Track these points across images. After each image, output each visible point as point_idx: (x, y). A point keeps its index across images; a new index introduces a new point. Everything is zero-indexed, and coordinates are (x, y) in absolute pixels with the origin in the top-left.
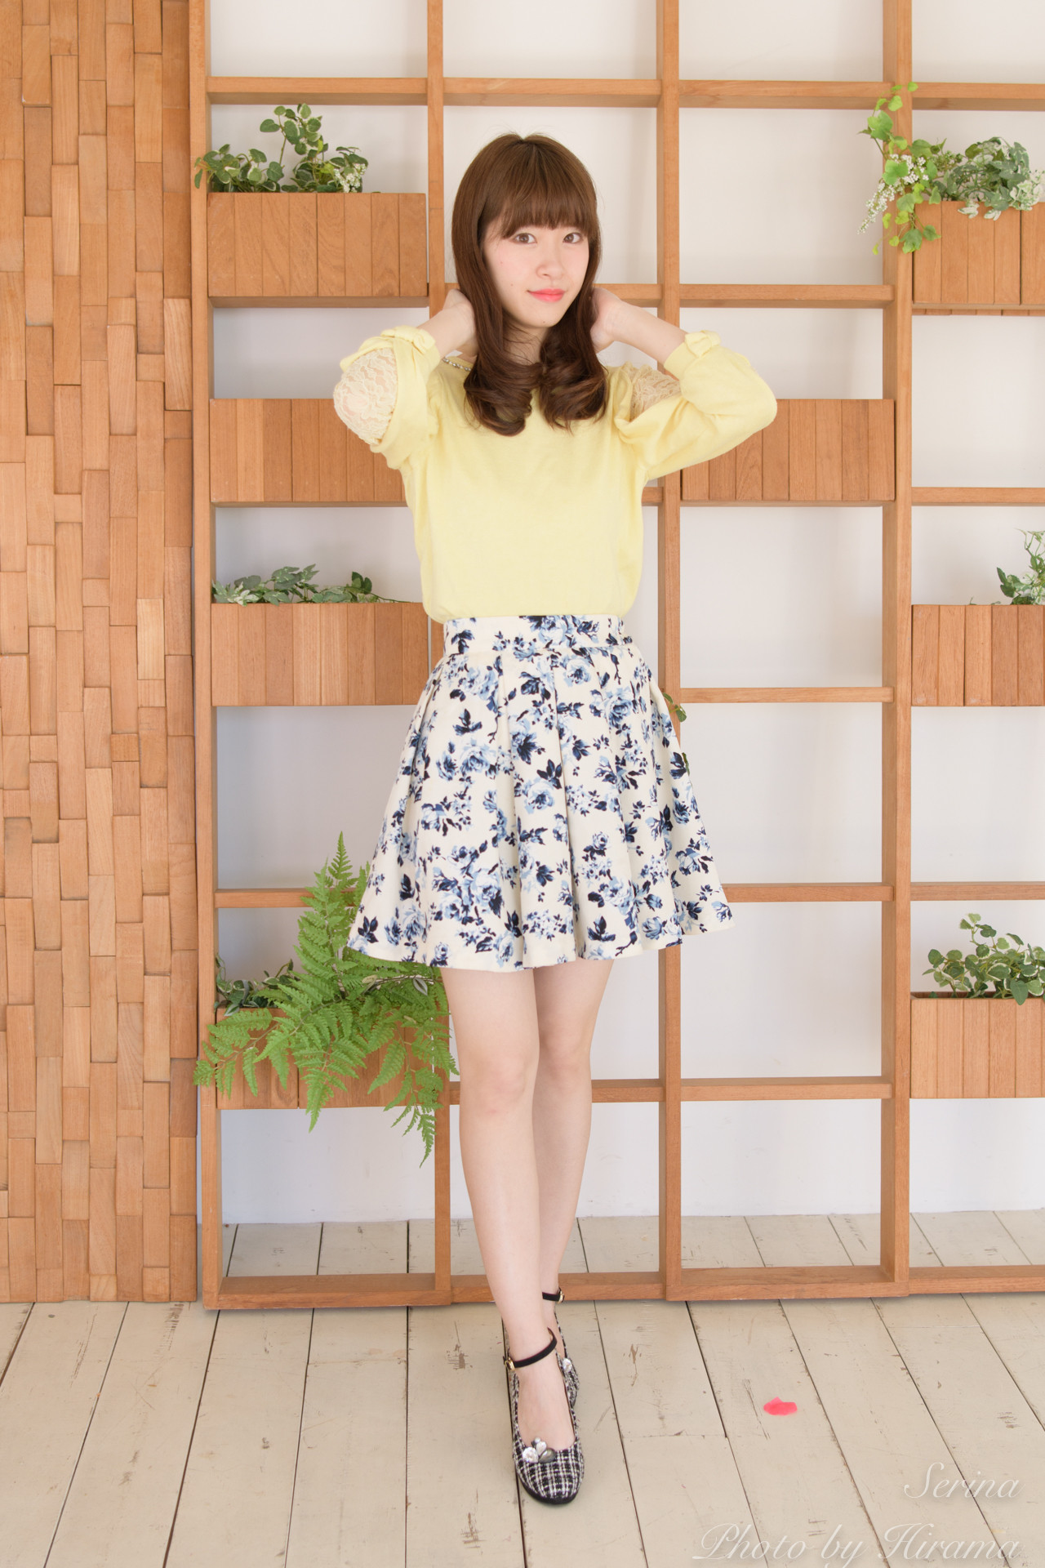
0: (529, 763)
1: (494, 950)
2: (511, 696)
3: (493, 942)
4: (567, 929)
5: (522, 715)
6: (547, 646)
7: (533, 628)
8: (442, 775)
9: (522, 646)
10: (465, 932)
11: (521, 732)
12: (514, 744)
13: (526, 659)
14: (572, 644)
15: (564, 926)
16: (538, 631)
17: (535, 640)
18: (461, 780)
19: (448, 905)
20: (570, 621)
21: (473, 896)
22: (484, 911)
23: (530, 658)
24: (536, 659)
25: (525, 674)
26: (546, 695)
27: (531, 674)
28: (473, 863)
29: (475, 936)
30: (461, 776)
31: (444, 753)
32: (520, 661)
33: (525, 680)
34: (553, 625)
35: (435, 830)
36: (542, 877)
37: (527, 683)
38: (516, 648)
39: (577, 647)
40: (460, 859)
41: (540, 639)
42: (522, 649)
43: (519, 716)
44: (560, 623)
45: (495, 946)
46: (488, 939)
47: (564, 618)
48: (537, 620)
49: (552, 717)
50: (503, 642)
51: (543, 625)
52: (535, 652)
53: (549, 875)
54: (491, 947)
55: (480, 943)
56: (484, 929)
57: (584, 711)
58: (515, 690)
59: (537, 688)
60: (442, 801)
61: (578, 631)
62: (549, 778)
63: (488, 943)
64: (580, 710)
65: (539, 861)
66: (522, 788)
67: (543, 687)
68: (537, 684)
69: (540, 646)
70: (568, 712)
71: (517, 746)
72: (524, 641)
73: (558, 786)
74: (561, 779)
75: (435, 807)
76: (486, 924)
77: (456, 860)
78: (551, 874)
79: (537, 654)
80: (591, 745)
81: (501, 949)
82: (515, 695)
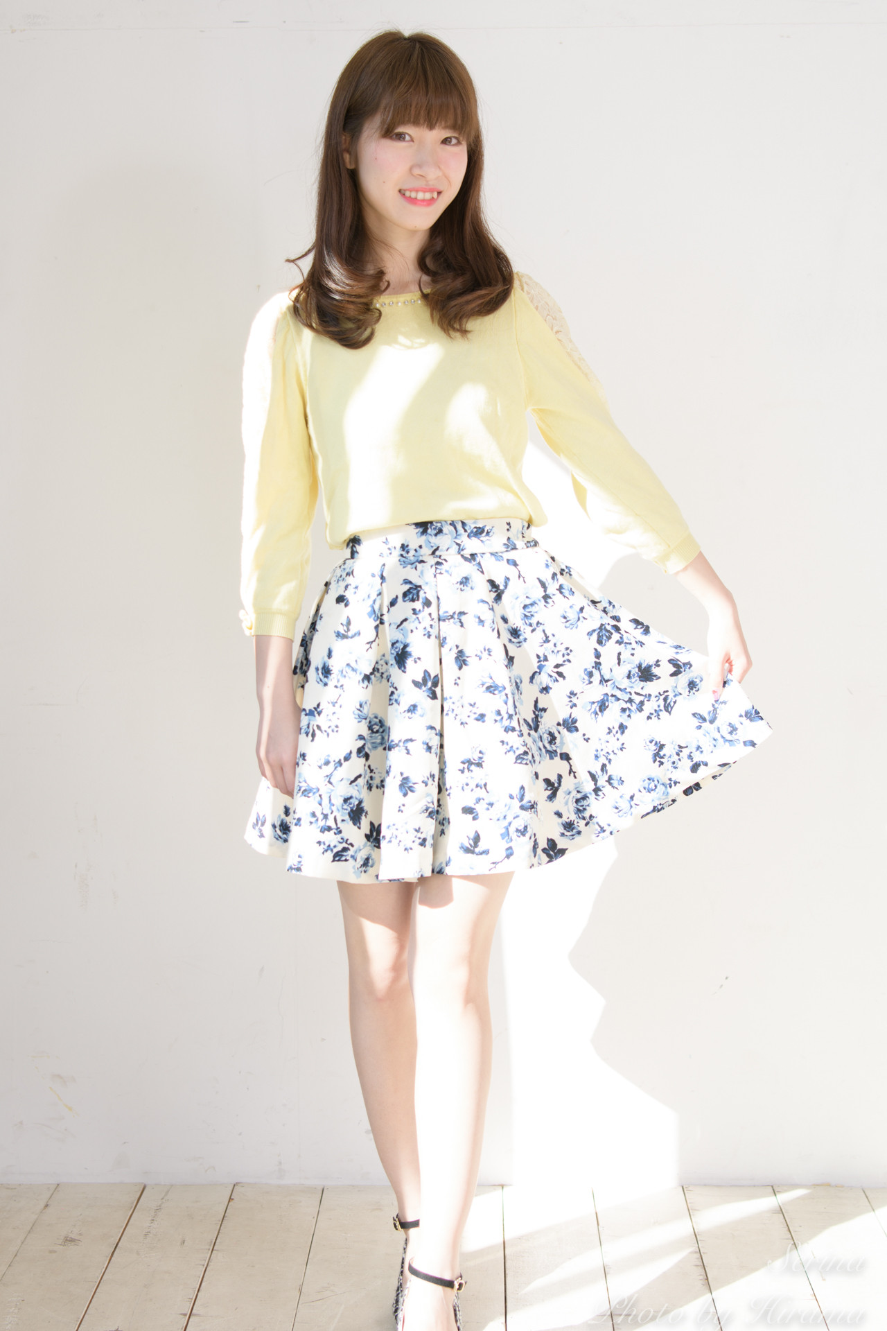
0: (404, 672)
1: (351, 861)
2: (393, 603)
3: (351, 852)
4: (427, 843)
5: (402, 623)
6: (433, 553)
7: (419, 534)
8: (319, 680)
9: (408, 552)
10: (322, 841)
11: (400, 640)
12: (393, 652)
13: (409, 566)
14: (460, 549)
15: (425, 840)
16: (424, 537)
17: (420, 547)
20: (459, 526)
22: (343, 821)
23: (414, 566)
24: (419, 566)
25: (407, 582)
26: (427, 603)
27: (413, 582)
28: (335, 771)
29: (332, 846)
31: (323, 658)
32: (404, 567)
33: (407, 587)
34: (440, 531)
36: (404, 787)
37: (409, 590)
38: (402, 555)
39: (467, 553)
40: (323, 767)
41: (426, 547)
42: (407, 555)
43: (399, 623)
44: (447, 529)
45: (352, 857)
46: (345, 849)
47: (452, 524)
48: (424, 526)
49: (431, 626)
50: (389, 549)
51: (429, 531)
52: (421, 559)
53: (411, 787)
54: (348, 858)
55: (337, 853)
56: (342, 839)
57: (468, 620)
58: (397, 597)
59: (418, 596)
60: (316, 706)
61: (469, 536)
62: (424, 688)
63: (345, 854)
64: (463, 618)
65: (402, 771)
66: (395, 697)
67: (424, 595)
68: (418, 592)
69: (426, 551)
70: (452, 620)
71: (395, 654)
72: (409, 547)
73: (434, 697)
74: (438, 690)
75: (308, 712)
76: (345, 835)
77: (320, 767)
78: (414, 786)
79: (422, 562)
80: (473, 655)
81: (358, 859)
82: (397, 602)
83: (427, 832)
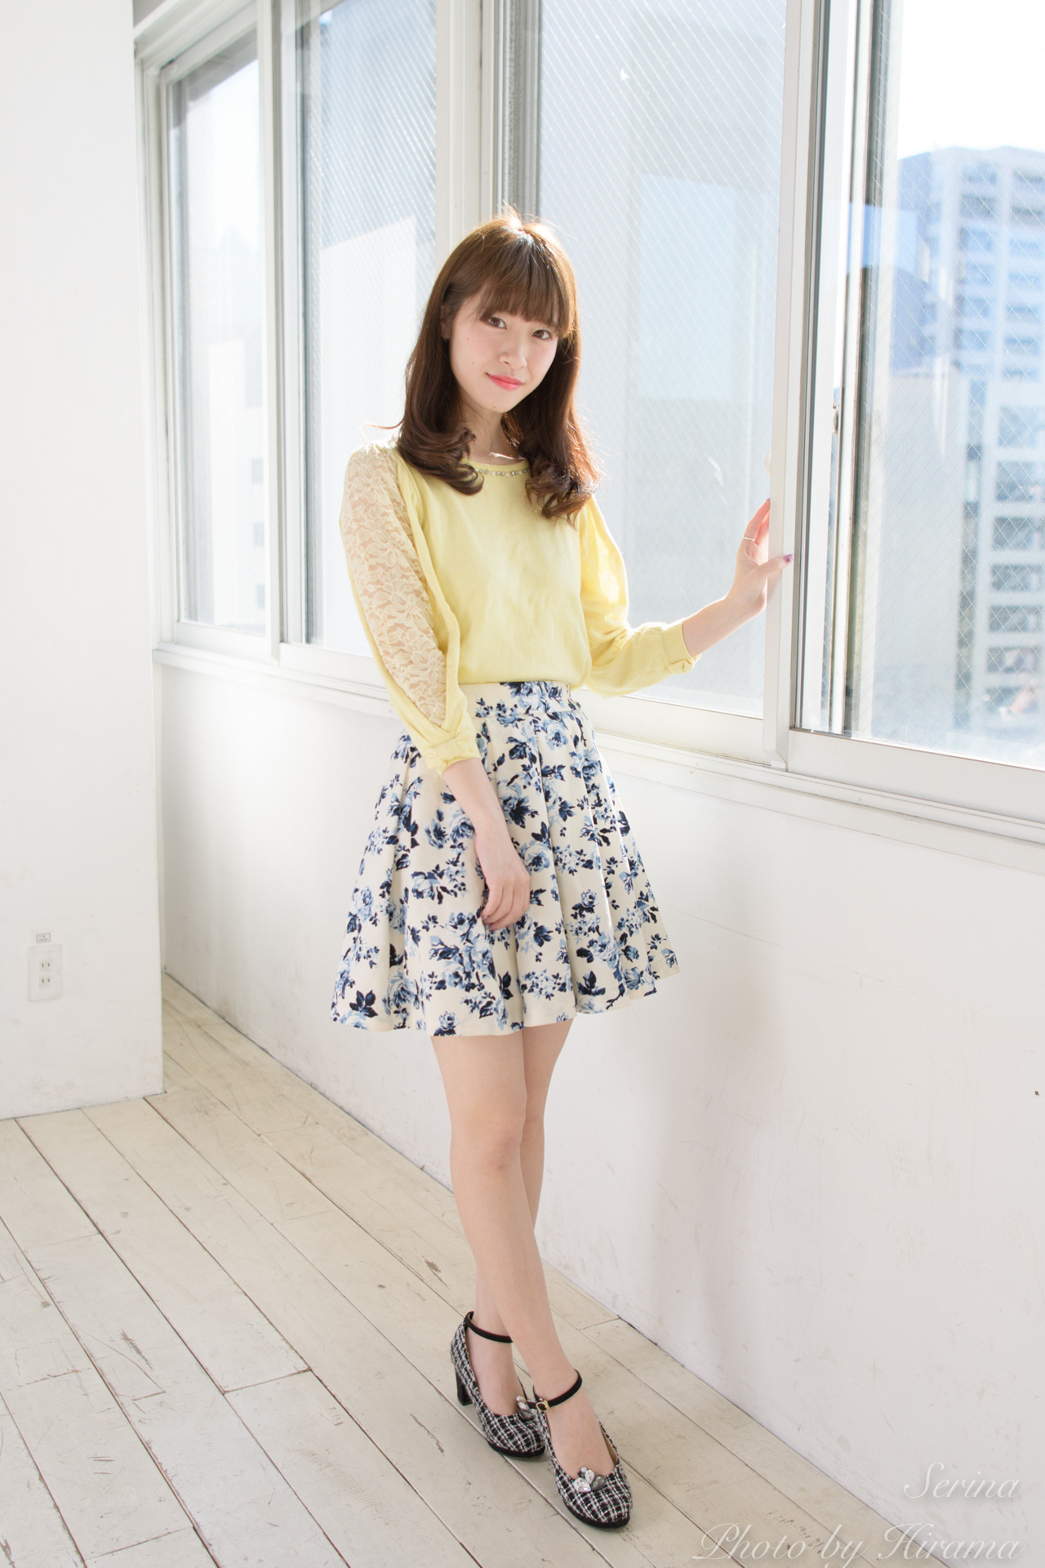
0: (523, 827)
1: (495, 1014)
2: (501, 761)
3: (493, 1006)
4: (567, 987)
5: (512, 780)
6: (527, 712)
7: (514, 694)
8: (432, 843)
9: (505, 712)
10: (469, 999)
11: (513, 796)
12: (506, 808)
13: (510, 725)
14: (546, 709)
15: (564, 985)
16: (518, 697)
18: (453, 847)
19: (451, 973)
20: (544, 686)
21: (474, 962)
22: (484, 976)
23: (514, 724)
24: (519, 724)
25: (511, 740)
26: (533, 759)
27: (518, 739)
28: (471, 929)
29: (478, 1002)
30: (452, 843)
32: (506, 726)
33: (513, 745)
34: (532, 690)
35: (430, 899)
36: (540, 937)
37: (515, 748)
38: (499, 715)
39: (551, 712)
40: (458, 926)
42: (504, 715)
43: (509, 780)
44: (535, 688)
45: (495, 1009)
46: (489, 1003)
47: (538, 684)
48: (517, 686)
49: (539, 780)
50: (485, 709)
51: (522, 690)
52: (517, 717)
53: (546, 936)
54: (492, 1011)
55: (483, 1008)
56: (485, 994)
57: (566, 772)
58: (504, 755)
59: (525, 753)
60: (434, 869)
61: (551, 696)
62: (543, 840)
63: (489, 1008)
64: (563, 772)
65: (536, 921)
67: (529, 752)
68: (524, 749)
69: (521, 711)
70: (553, 775)
71: (510, 810)
72: (506, 706)
74: (550, 840)
75: (427, 875)
76: (487, 989)
77: (455, 927)
78: (550, 934)
79: (520, 720)
80: (575, 805)
81: (500, 1012)
82: (504, 761)
83: (565, 977)
